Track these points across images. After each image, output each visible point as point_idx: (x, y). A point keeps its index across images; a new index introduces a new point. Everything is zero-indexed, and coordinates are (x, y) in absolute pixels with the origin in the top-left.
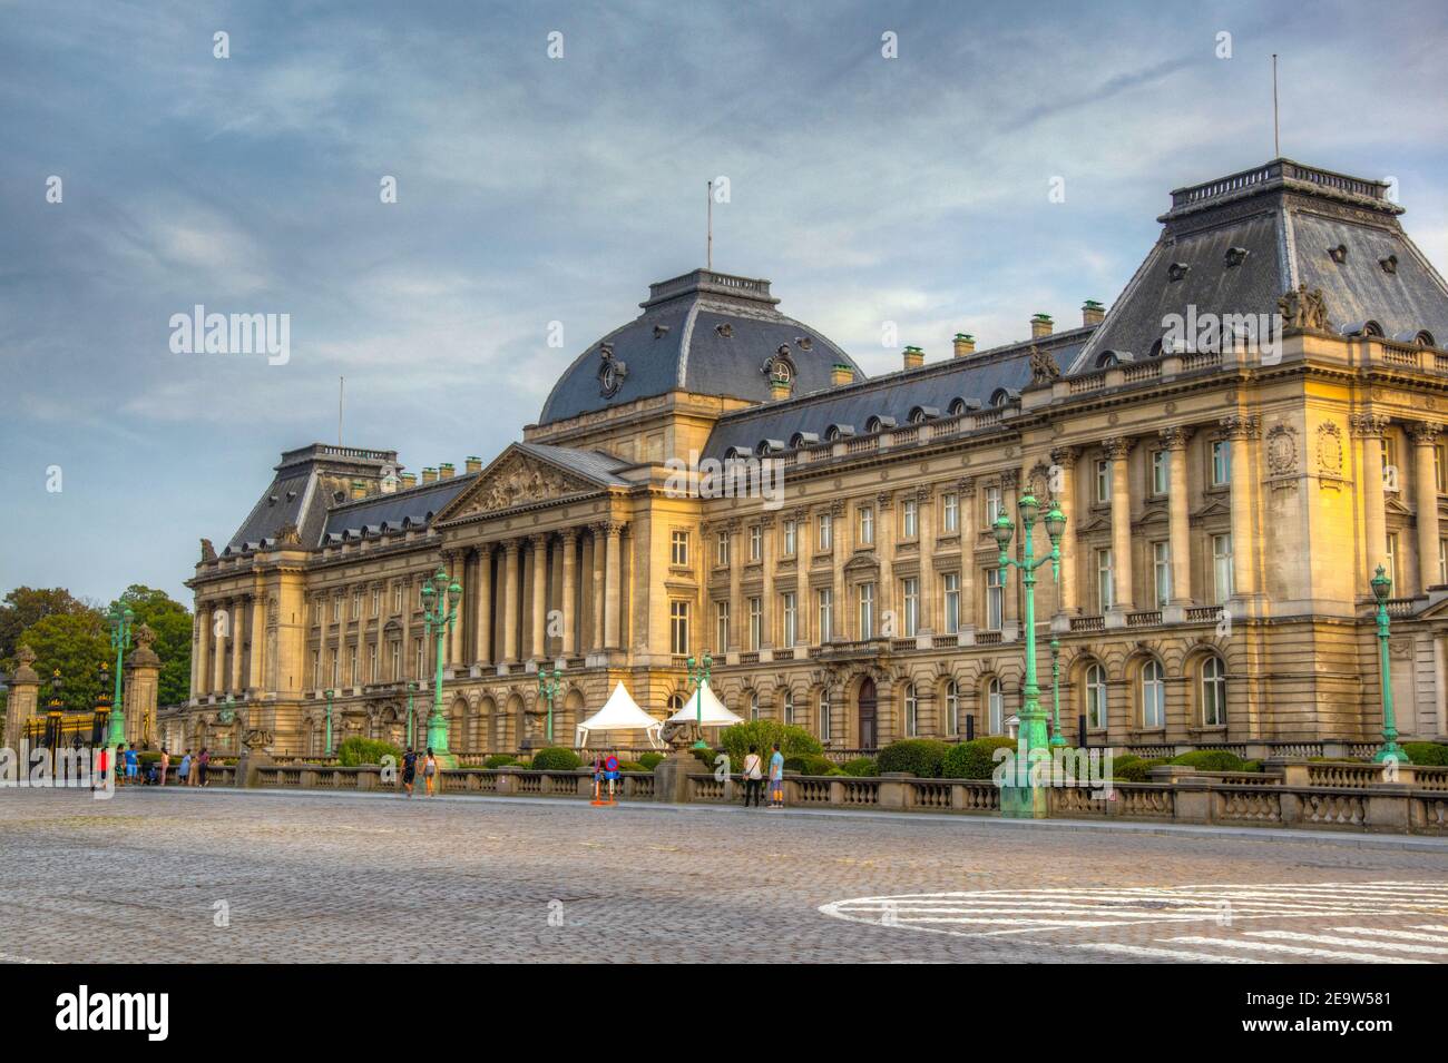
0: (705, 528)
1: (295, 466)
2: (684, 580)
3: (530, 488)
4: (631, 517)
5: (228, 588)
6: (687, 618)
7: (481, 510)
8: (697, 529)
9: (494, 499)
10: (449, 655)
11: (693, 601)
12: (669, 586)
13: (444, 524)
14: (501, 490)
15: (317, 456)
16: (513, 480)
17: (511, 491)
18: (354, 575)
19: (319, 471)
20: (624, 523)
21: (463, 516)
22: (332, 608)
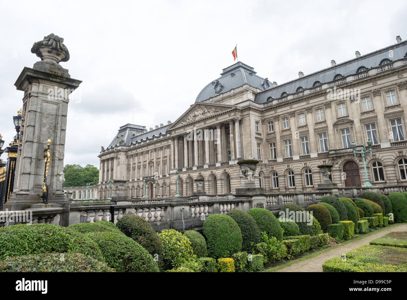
0: (263, 121)
1: (123, 129)
2: (259, 136)
3: (202, 114)
4: (241, 117)
5: (108, 156)
6: (260, 148)
7: (184, 123)
8: (261, 121)
9: (189, 119)
10: (174, 166)
11: (262, 144)
12: (256, 138)
13: (171, 129)
14: (192, 116)
15: (128, 126)
16: (196, 113)
17: (195, 116)
18: (140, 151)
19: (129, 130)
20: (240, 119)
21: (178, 126)
22: (134, 159)
